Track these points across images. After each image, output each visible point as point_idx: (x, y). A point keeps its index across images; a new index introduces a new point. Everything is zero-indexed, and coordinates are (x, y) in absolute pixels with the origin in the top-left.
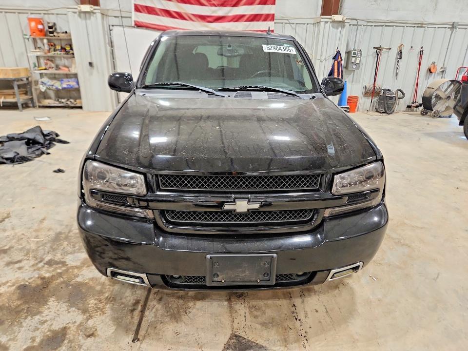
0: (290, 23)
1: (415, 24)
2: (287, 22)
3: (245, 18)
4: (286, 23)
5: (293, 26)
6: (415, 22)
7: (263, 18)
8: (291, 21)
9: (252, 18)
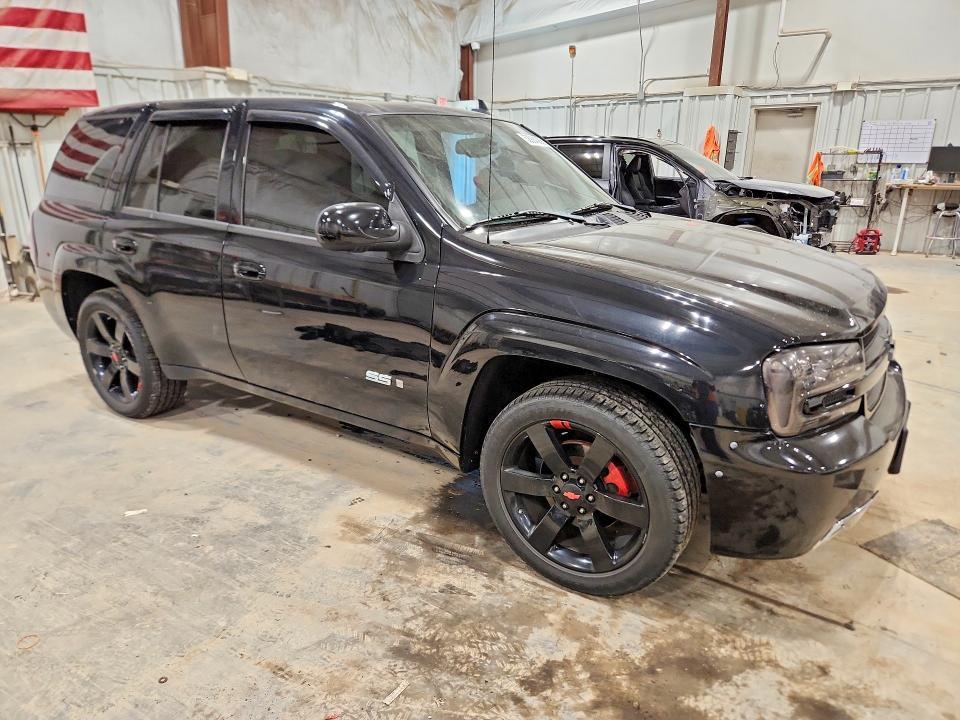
0: (123, 77)
1: (340, 93)
2: (115, 72)
3: (18, 57)
4: (114, 76)
5: (133, 82)
6: (337, 90)
7: (63, 60)
8: (126, 72)
9: (35, 57)
